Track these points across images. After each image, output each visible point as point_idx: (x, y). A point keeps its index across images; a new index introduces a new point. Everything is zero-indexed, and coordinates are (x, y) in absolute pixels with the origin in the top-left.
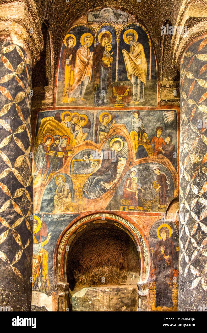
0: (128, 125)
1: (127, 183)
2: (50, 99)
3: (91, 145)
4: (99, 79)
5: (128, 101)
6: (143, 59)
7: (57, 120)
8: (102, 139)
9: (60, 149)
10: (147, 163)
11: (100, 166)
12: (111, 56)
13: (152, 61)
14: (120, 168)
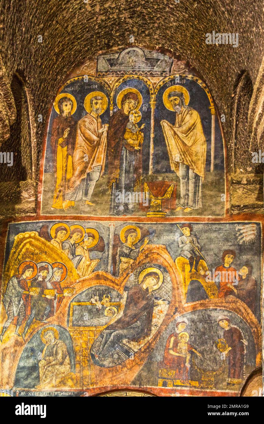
0: (172, 246)
1: (170, 342)
2: (30, 202)
3: (106, 279)
4: (119, 171)
5: (172, 207)
6: (198, 137)
7: (43, 237)
8: (125, 270)
9: (49, 285)
10: (206, 310)
11: (121, 313)
12: (141, 131)
13: (216, 139)
14: (158, 316)
